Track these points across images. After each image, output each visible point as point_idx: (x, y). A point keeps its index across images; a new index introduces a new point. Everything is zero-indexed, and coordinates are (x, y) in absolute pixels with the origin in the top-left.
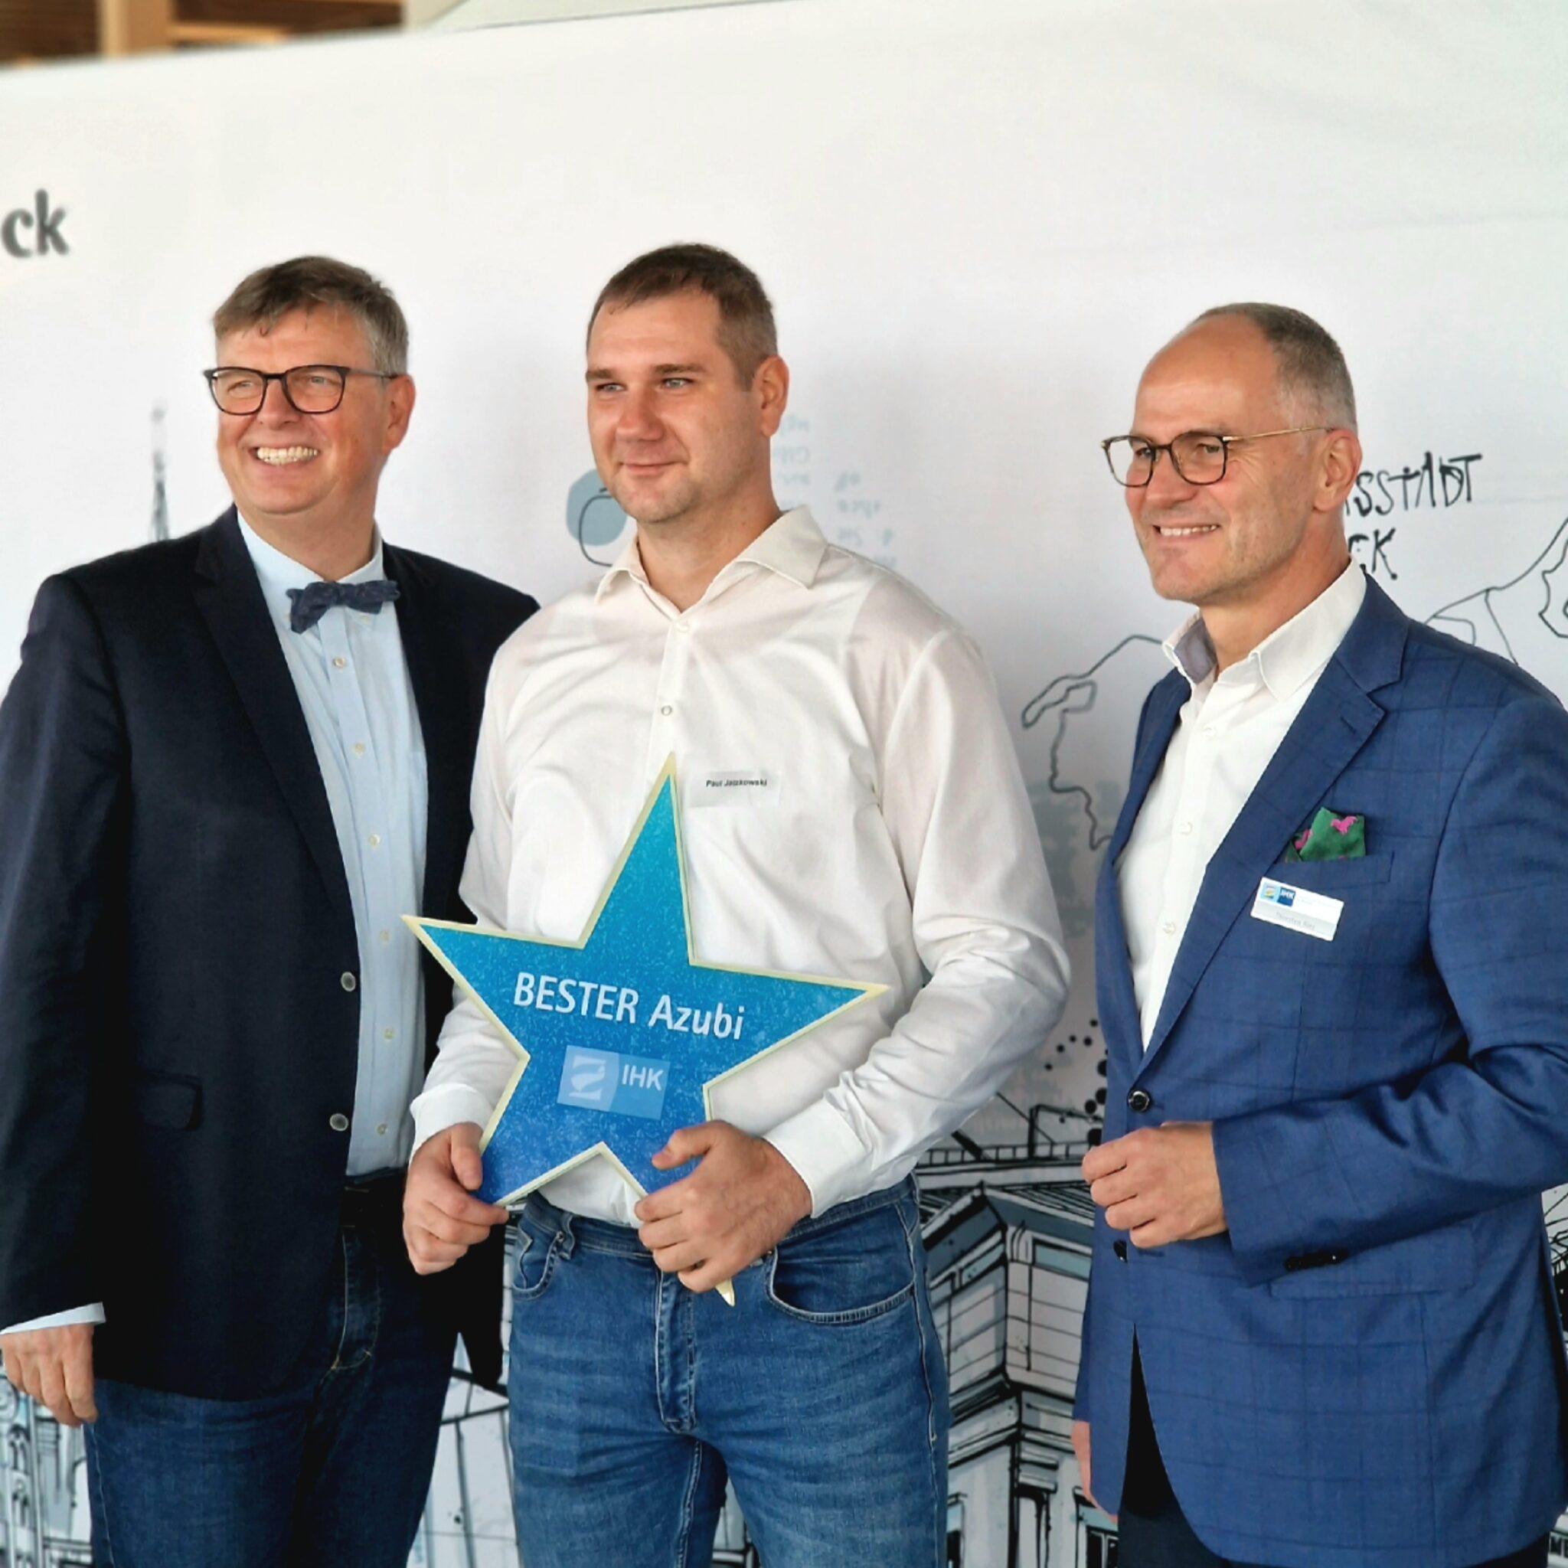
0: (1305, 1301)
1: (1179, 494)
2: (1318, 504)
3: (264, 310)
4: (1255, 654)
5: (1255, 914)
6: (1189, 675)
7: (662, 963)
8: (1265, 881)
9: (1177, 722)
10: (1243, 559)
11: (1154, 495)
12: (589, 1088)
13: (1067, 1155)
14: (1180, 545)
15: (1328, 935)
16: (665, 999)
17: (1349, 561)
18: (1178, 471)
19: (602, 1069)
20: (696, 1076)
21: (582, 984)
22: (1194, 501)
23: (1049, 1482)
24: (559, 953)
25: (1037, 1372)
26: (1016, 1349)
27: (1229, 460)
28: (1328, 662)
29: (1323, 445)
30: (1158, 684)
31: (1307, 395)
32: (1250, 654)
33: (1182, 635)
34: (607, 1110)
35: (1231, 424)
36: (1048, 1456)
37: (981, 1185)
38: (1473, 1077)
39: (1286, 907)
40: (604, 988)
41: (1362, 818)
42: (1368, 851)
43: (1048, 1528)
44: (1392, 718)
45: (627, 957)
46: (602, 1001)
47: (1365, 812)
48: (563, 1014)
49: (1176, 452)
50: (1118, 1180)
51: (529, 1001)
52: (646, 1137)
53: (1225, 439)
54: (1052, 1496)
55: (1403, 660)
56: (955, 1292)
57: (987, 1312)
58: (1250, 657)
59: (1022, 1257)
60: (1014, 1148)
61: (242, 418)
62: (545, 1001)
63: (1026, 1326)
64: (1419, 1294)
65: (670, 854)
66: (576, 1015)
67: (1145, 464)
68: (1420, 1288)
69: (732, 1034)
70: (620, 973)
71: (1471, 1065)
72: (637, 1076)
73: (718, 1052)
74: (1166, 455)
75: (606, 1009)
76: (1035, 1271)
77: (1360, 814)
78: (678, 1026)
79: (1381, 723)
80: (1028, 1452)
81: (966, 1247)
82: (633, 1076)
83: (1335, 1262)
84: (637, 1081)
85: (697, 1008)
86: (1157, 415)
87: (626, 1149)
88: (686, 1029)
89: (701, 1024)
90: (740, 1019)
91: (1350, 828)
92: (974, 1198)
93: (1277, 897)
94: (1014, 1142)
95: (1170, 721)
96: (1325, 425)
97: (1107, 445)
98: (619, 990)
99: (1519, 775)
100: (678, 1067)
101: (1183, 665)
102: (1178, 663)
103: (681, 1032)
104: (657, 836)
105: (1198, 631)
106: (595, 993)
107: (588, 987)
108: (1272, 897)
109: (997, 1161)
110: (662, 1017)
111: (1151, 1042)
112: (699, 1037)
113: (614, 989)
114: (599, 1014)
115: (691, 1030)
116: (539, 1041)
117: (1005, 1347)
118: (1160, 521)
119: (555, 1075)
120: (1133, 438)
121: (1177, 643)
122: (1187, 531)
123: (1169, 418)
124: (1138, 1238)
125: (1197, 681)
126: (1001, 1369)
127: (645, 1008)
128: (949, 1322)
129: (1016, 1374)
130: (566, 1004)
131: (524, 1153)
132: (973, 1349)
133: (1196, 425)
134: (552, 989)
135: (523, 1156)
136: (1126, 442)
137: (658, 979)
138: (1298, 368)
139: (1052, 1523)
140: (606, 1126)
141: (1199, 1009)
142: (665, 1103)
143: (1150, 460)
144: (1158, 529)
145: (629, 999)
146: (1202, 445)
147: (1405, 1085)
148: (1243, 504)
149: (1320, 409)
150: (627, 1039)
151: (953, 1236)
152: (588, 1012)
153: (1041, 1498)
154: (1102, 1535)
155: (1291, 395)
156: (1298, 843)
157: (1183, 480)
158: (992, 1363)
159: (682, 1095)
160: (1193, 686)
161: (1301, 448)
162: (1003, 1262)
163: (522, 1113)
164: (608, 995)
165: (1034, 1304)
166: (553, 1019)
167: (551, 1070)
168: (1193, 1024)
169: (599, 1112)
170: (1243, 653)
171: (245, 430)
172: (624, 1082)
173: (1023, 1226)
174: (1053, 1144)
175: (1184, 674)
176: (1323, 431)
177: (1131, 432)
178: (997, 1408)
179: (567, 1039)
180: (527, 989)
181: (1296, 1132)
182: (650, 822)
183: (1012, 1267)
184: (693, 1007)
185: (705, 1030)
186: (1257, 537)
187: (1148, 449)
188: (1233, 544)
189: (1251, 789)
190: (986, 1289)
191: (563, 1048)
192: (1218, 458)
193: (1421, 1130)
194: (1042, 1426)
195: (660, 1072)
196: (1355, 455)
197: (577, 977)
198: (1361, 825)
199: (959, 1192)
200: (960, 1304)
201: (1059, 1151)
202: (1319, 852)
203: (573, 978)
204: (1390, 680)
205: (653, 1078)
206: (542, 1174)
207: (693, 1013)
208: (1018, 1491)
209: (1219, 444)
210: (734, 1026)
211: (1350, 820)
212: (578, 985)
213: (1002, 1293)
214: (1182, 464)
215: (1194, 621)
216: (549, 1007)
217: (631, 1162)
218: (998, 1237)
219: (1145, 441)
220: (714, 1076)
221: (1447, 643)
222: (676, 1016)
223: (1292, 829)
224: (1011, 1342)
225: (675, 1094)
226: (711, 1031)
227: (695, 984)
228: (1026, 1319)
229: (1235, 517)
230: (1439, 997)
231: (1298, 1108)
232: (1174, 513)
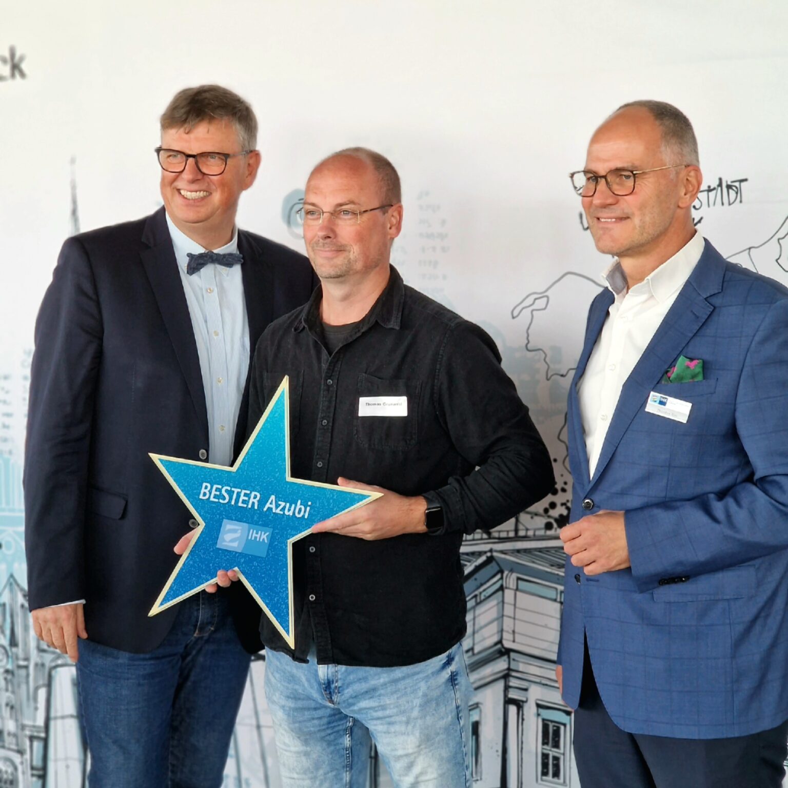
0: (670, 603)
1: (610, 201)
2: (681, 205)
3: (187, 121)
4: (648, 279)
5: (647, 410)
6: (614, 291)
7: (273, 480)
8: (652, 393)
9: (608, 314)
10: (642, 234)
11: (597, 201)
12: (233, 541)
13: (534, 535)
14: (610, 226)
15: (685, 421)
16: (273, 497)
17: (696, 231)
18: (610, 189)
19: (240, 531)
20: (285, 536)
21: (233, 489)
22: (617, 205)
23: (524, 697)
24: (223, 474)
25: (518, 643)
26: (508, 632)
27: (637, 183)
28: (684, 284)
29: (683, 174)
30: (597, 296)
31: (676, 148)
32: (646, 279)
33: (610, 270)
34: (240, 551)
35: (637, 163)
36: (524, 684)
37: (491, 551)
38: (755, 490)
39: (662, 406)
40: (244, 491)
41: (701, 361)
42: (705, 377)
43: (523, 720)
44: (717, 310)
45: (256, 476)
46: (242, 498)
47: (702, 358)
48: (223, 504)
49: (609, 180)
50: (577, 541)
51: (207, 497)
52: (258, 565)
53: (634, 172)
54: (525, 704)
55: (723, 282)
56: (478, 604)
57: (493, 613)
58: (645, 281)
59: (511, 586)
60: (508, 532)
61: (174, 174)
62: (215, 497)
63: (512, 620)
64: (728, 600)
65: (282, 426)
66: (229, 504)
67: (592, 185)
68: (728, 597)
69: (303, 516)
70: (252, 484)
71: (755, 484)
72: (256, 535)
73: (296, 524)
74: (603, 180)
75: (244, 502)
76: (518, 593)
77: (700, 359)
78: (278, 511)
79: (712, 313)
80: (513, 682)
81: (483, 582)
82: (254, 535)
83: (683, 581)
84: (256, 538)
85: (288, 502)
86: (599, 159)
87: (248, 571)
88: (282, 513)
89: (289, 510)
90: (308, 509)
91: (696, 366)
92: (487, 557)
93: (658, 402)
94: (507, 529)
95: (604, 313)
96: (685, 163)
97: (572, 175)
98: (251, 493)
99: (781, 339)
100: (277, 531)
101: (611, 286)
102: (607, 284)
103: (279, 514)
104: (276, 417)
105: (618, 268)
106: (239, 494)
107: (236, 490)
108: (655, 401)
109: (499, 538)
110: (271, 506)
111: (594, 475)
112: (288, 517)
113: (248, 492)
114: (240, 504)
115: (284, 513)
116: (210, 517)
117: (502, 631)
118: (599, 215)
119: (217, 534)
120: (586, 172)
121: (607, 274)
122: (614, 220)
123: (605, 161)
124: (587, 570)
125: (618, 294)
126: (500, 642)
127: (262, 502)
128: (474, 619)
129: (507, 644)
130: (224, 498)
131: (199, 572)
132: (486, 632)
133: (619, 165)
134: (219, 491)
135: (198, 573)
136: (582, 174)
137: (270, 487)
138: (671, 134)
139: (525, 717)
140: (239, 560)
141: (619, 458)
142: (268, 549)
143: (595, 183)
144: (598, 219)
145: (255, 497)
146: (621, 175)
147: (721, 495)
148: (642, 207)
149: (682, 155)
150: (252, 517)
151: (476, 576)
152: (235, 503)
153: (519, 704)
154: (550, 723)
155: (668, 148)
156: (669, 374)
157: (612, 193)
158: (495, 639)
159: (277, 545)
160: (616, 296)
161: (672, 176)
162: (502, 588)
163: (199, 552)
164: (245, 495)
165: (517, 610)
166: (218, 506)
167: (215, 531)
168: (616, 465)
169: (236, 553)
170: (642, 279)
171: (175, 180)
172: (250, 538)
173: (512, 571)
174: (527, 530)
175: (612, 290)
176: (684, 166)
177: (585, 169)
178: (498, 661)
179: (224, 516)
180: (207, 491)
181: (665, 518)
182: (274, 410)
183: (506, 591)
184: (286, 502)
185: (291, 513)
186: (650, 223)
187: (593, 177)
188: (637, 227)
189: (645, 347)
190: (493, 602)
191: (221, 520)
192: (630, 183)
193: (728, 516)
194: (521, 669)
195: (267, 534)
196: (699, 179)
197: (231, 486)
198: (701, 365)
199: (480, 554)
200: (480, 610)
201: (530, 533)
202: (680, 378)
203: (230, 486)
204: (716, 292)
205: (263, 536)
206: (206, 582)
207: (286, 504)
208: (508, 701)
209: (631, 174)
210: (305, 512)
211: (696, 362)
212: (231, 489)
213: (501, 604)
214: (612, 185)
215: (616, 263)
216: (217, 500)
217: (250, 578)
218: (499, 576)
219: (593, 174)
220: (293, 536)
221: (745, 272)
222: (277, 506)
223: (666, 367)
224: (505, 628)
225: (274, 545)
226: (294, 513)
227: (288, 490)
228: (512, 616)
229: (637, 213)
230: (741, 452)
231: (666, 504)
232: (606, 210)
